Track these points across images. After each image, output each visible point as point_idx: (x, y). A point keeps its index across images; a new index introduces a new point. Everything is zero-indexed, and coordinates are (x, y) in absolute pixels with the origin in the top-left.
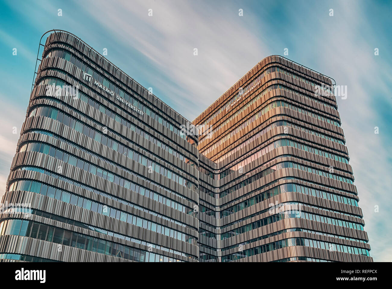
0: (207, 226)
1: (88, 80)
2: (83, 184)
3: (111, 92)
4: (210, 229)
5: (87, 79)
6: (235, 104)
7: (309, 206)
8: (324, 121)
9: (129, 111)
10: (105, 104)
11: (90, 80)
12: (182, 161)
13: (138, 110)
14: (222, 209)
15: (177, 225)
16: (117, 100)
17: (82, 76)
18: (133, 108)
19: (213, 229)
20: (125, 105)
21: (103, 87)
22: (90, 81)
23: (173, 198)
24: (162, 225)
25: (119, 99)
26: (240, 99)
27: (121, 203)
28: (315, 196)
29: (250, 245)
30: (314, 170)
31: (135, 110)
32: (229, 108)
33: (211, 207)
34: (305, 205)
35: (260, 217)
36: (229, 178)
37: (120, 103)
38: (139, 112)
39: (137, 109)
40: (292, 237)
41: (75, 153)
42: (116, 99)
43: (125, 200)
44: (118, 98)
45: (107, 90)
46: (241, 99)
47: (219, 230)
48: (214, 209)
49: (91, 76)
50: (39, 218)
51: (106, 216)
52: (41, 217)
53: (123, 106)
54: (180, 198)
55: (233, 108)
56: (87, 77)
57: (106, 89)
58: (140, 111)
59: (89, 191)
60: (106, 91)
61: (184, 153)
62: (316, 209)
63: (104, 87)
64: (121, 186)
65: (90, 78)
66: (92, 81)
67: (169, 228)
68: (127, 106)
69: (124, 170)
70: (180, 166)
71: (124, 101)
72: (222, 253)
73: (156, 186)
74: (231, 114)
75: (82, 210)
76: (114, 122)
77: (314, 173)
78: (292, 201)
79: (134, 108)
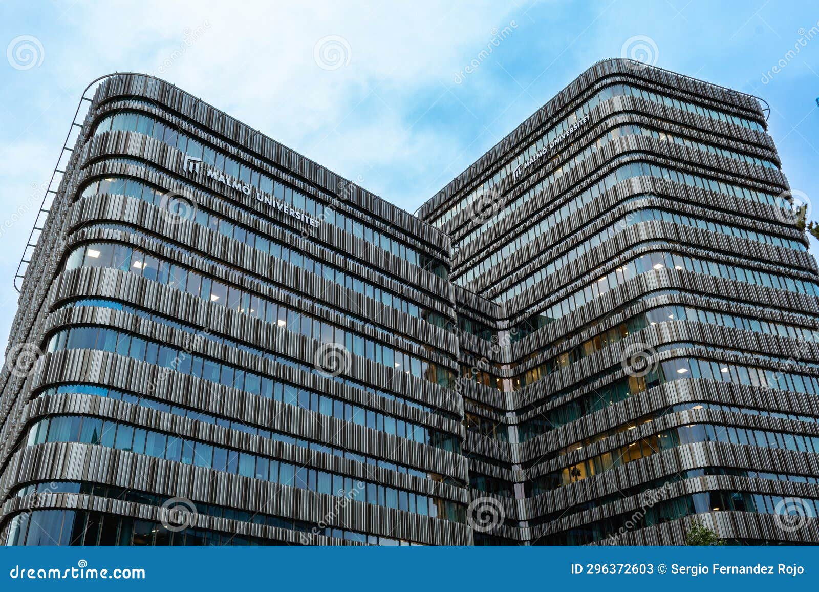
0: (487, 466)
1: (194, 171)
2: (192, 409)
3: (244, 188)
4: (496, 471)
5: (191, 169)
6: (533, 164)
7: (735, 410)
8: (750, 199)
9: (286, 221)
10: (233, 216)
11: (197, 170)
12: (416, 318)
13: (307, 218)
14: (523, 417)
15: (416, 477)
16: (257, 203)
17: (179, 163)
18: (295, 214)
19: (504, 471)
20: (276, 209)
21: (226, 180)
22: (197, 172)
23: (401, 413)
24: (377, 484)
25: (262, 200)
26: (544, 153)
27: (280, 443)
28: (748, 384)
29: (601, 511)
30: (738, 320)
31: (299, 218)
32: (520, 173)
33: (493, 414)
34: (726, 409)
35: (618, 439)
36: (532, 340)
37: (266, 207)
38: (309, 220)
39: (303, 215)
40: (701, 490)
41: (172, 341)
42: (256, 201)
43: (288, 434)
44: (260, 198)
45: (235, 183)
46: (546, 154)
47: (518, 473)
48: (503, 420)
49: (199, 159)
50: (100, 503)
51: (247, 478)
52: (106, 500)
53: (271, 214)
54: (418, 409)
55: (530, 171)
56: (192, 164)
57: (232, 183)
58: (311, 219)
59: (205, 423)
60: (233, 187)
61: (418, 300)
62: (753, 416)
63: (229, 180)
64: (278, 402)
65: (197, 165)
66: (202, 170)
67: (394, 487)
68: (282, 212)
69: (282, 361)
70: (411, 332)
71: (274, 202)
72: (532, 533)
73: (358, 390)
74: (526, 184)
75: (192, 471)
76: (255, 253)
77: (739, 327)
78: (692, 402)
79: (297, 213)
